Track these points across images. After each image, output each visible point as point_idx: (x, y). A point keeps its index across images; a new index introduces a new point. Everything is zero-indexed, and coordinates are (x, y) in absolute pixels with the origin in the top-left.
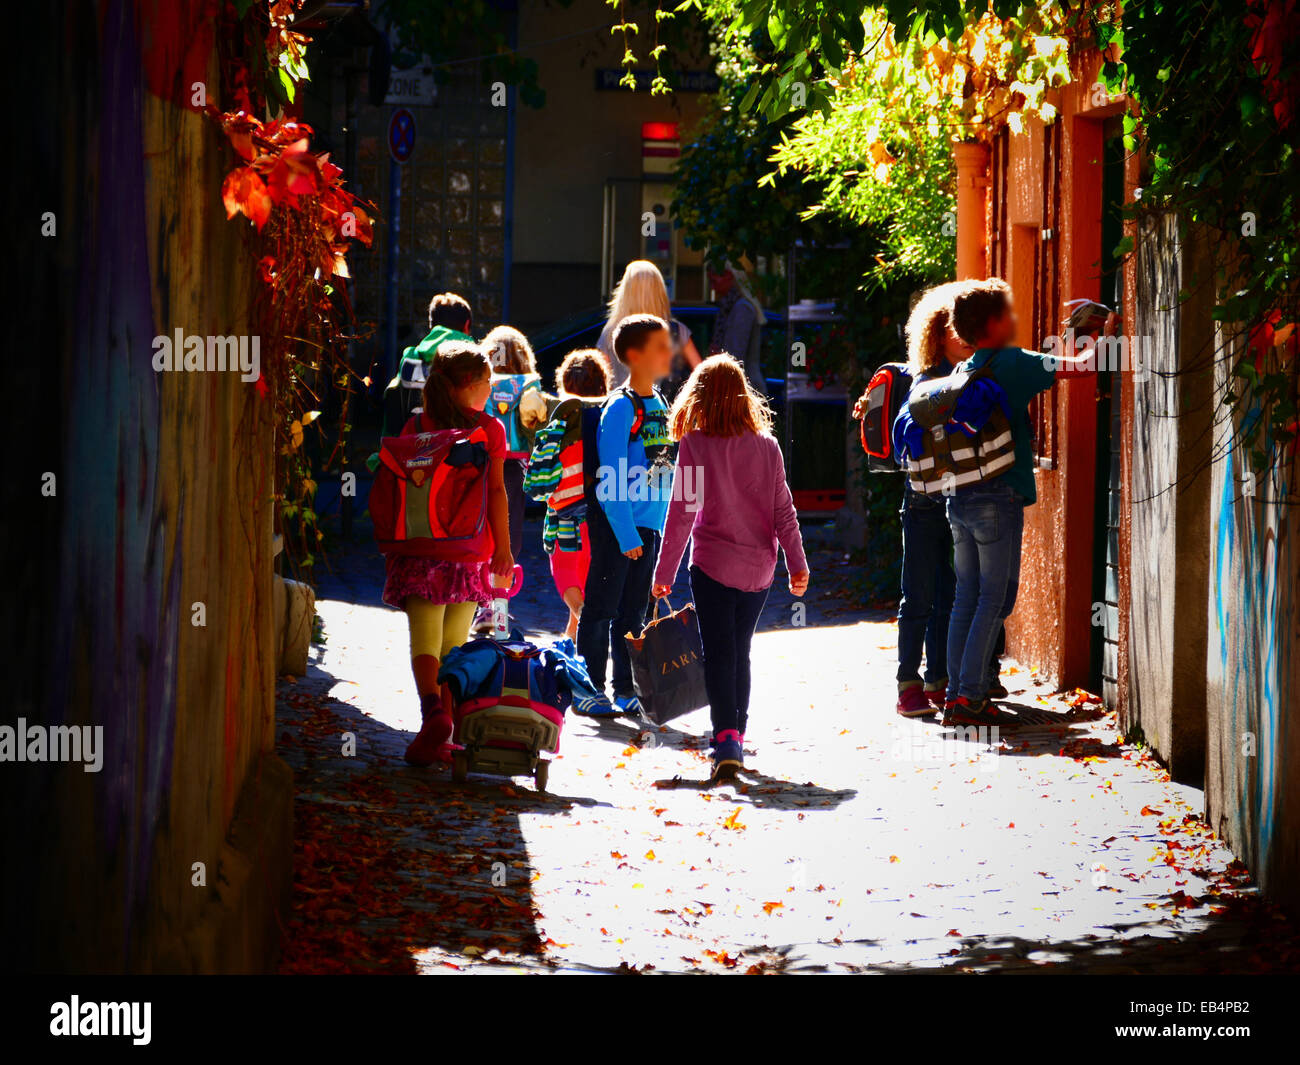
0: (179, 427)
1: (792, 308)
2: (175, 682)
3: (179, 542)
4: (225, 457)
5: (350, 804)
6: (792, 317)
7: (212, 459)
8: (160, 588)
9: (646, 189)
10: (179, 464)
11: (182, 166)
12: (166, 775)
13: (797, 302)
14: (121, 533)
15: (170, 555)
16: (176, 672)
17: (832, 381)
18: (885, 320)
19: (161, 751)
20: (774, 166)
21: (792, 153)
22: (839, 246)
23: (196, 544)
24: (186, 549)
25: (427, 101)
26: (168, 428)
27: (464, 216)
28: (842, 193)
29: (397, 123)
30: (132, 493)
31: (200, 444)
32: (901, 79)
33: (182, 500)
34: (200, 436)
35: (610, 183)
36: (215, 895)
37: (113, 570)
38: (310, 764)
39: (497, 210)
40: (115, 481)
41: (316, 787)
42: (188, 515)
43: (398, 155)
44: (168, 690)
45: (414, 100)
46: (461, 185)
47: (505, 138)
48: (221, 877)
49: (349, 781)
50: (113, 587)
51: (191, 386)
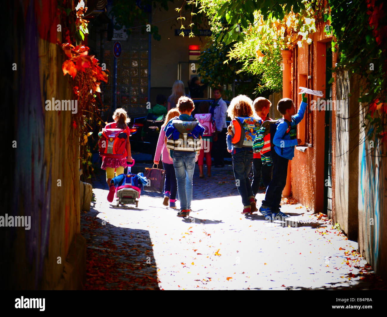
0: (50, 138)
2: (50, 214)
3: (50, 172)
4: (64, 146)
5: (103, 249)
7: (60, 147)
8: (45, 185)
10: (50, 148)
11: (50, 60)
12: (47, 241)
14: (33, 169)
15: (48, 175)
16: (50, 210)
19: (46, 234)
20: (228, 58)
21: (233, 54)
22: (248, 81)
23: (56, 172)
24: (53, 174)
25: (125, 39)
26: (47, 138)
27: (136, 73)
28: (248, 66)
29: (116, 46)
30: (37, 156)
31: (57, 142)
32: (266, 31)
33: (51, 159)
34: (57, 139)
35: (180, 63)
36: (62, 277)
37: (31, 180)
38: (91, 238)
39: (146, 72)
40: (31, 154)
41: (93, 245)
42: (53, 164)
43: (116, 55)
44: (48, 216)
45: (121, 39)
46: (135, 64)
47: (148, 50)
48: (64, 271)
49: (103, 242)
50: (31, 185)
51: (54, 125)
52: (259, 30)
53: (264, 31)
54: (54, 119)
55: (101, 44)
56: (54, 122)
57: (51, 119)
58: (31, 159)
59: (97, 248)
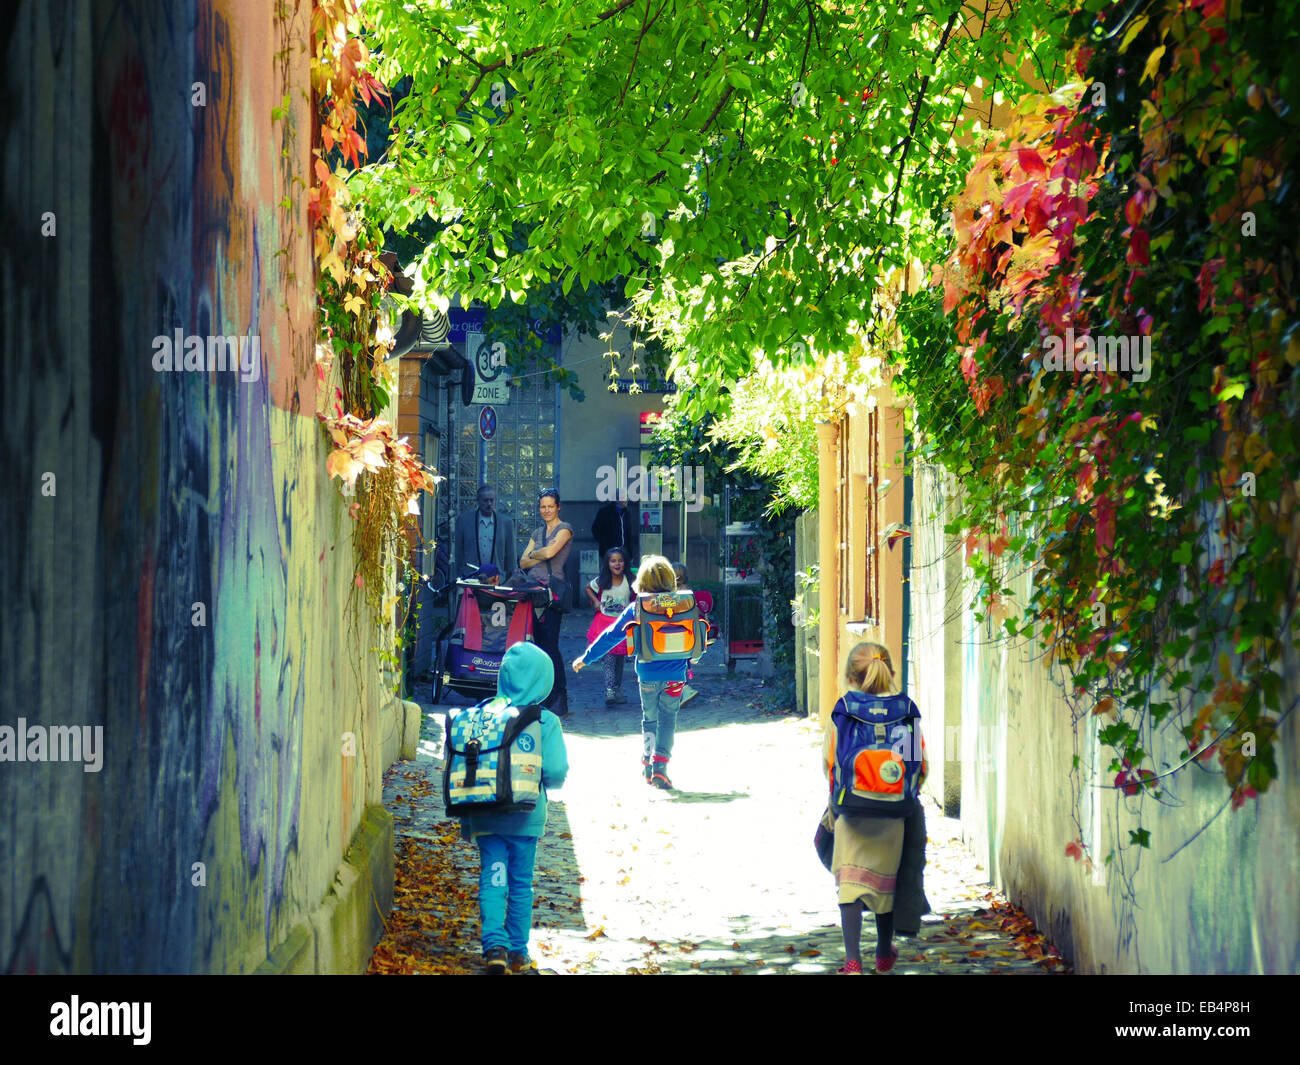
0: (300, 608)
1: (727, 527)
2: (300, 761)
3: (301, 677)
4: (336, 624)
5: (435, 838)
6: (728, 533)
7: (325, 624)
8: (288, 704)
9: (643, 453)
10: (301, 629)
11: (299, 450)
12: (295, 818)
13: (731, 523)
14: (258, 672)
15: (295, 684)
16: (301, 754)
17: (751, 573)
18: (782, 534)
19: (291, 803)
20: (709, 439)
21: (721, 430)
22: (752, 488)
23: (314, 677)
24: (307, 681)
25: (503, 401)
26: (292, 608)
27: (529, 472)
28: (751, 456)
29: (484, 415)
30: (266, 647)
31: (316, 617)
32: (783, 386)
33: (303, 652)
34: (316, 612)
35: (621, 449)
36: (332, 891)
37: (253, 693)
38: (412, 814)
39: (550, 468)
40: (253, 640)
41: (415, 828)
42: (308, 661)
43: (485, 435)
44: (295, 766)
45: (495, 401)
46: (528, 452)
47: (554, 423)
48: (337, 880)
49: (436, 824)
50: (253, 704)
51: (309, 583)
52: (771, 382)
53: (780, 383)
54: (308, 568)
55: (450, 412)
56: (309, 575)
57: (303, 571)
58: (253, 652)
59: (423, 836)
